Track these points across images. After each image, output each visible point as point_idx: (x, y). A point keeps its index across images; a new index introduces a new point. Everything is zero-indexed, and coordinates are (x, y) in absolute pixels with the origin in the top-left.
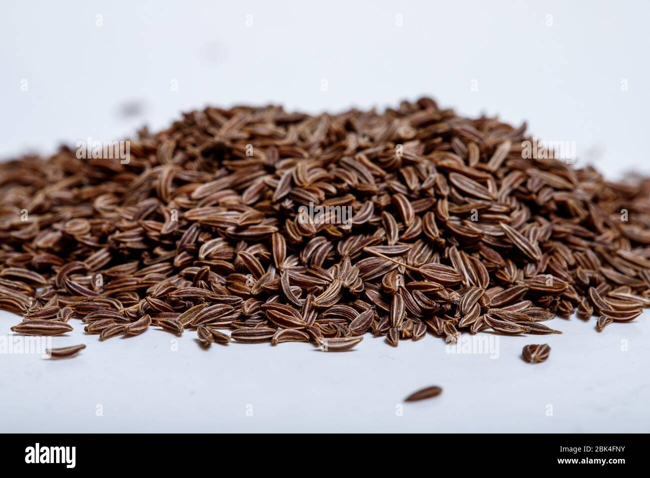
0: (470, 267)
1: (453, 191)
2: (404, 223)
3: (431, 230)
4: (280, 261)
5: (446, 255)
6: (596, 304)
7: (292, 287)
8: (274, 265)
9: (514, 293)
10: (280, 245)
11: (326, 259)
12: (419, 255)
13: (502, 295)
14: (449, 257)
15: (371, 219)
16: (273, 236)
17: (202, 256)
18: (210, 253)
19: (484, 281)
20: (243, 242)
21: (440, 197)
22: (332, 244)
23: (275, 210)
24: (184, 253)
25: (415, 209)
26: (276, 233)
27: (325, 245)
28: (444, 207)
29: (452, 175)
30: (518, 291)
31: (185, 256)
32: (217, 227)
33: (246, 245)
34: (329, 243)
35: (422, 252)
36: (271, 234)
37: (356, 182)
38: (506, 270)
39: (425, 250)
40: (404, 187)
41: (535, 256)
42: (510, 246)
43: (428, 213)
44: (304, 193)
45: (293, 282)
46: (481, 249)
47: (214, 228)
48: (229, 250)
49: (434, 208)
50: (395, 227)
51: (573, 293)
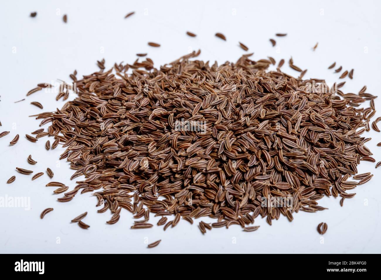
0: (293, 179)
1: (284, 145)
2: (267, 163)
3: (278, 167)
4: (224, 183)
5: (284, 175)
6: (339, 190)
7: (230, 196)
8: (221, 185)
9: (310, 190)
10: (223, 176)
11: (240, 180)
12: (274, 177)
13: (305, 191)
14: (285, 175)
15: (256, 163)
16: (220, 172)
17: (195, 182)
18: (197, 181)
19: (298, 185)
20: (209, 175)
21: (279, 149)
22: (242, 173)
23: (219, 158)
24: (187, 179)
25: (270, 155)
26: (221, 170)
27: (239, 175)
28: (281, 153)
29: (284, 139)
30: (311, 189)
31: (188, 181)
32: (199, 169)
33: (210, 175)
34: (241, 173)
35: (275, 176)
36: (219, 171)
37: (249, 147)
38: (306, 179)
39: (276, 174)
40: (266, 147)
41: (316, 173)
42: (306, 169)
43: (276, 156)
44: (230, 154)
45: (230, 194)
46: (296, 170)
47: (198, 169)
48: (204, 178)
49: (278, 154)
50: (264, 164)
51: (330, 184)
